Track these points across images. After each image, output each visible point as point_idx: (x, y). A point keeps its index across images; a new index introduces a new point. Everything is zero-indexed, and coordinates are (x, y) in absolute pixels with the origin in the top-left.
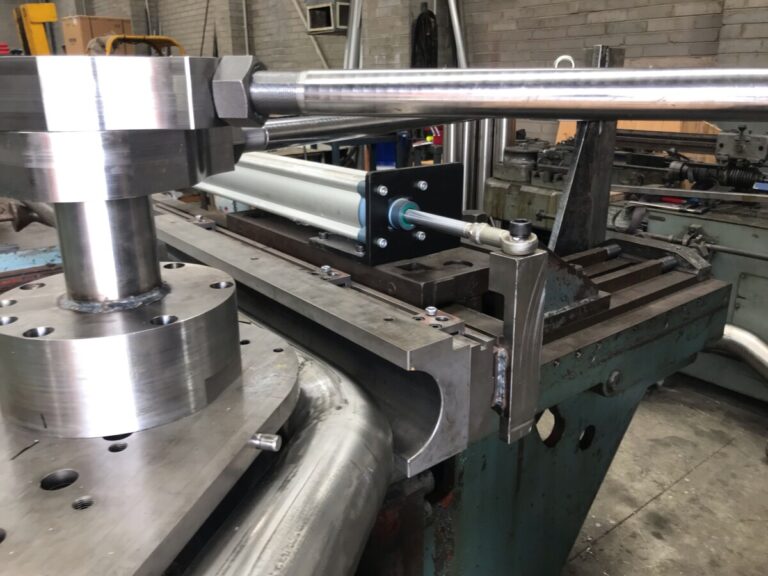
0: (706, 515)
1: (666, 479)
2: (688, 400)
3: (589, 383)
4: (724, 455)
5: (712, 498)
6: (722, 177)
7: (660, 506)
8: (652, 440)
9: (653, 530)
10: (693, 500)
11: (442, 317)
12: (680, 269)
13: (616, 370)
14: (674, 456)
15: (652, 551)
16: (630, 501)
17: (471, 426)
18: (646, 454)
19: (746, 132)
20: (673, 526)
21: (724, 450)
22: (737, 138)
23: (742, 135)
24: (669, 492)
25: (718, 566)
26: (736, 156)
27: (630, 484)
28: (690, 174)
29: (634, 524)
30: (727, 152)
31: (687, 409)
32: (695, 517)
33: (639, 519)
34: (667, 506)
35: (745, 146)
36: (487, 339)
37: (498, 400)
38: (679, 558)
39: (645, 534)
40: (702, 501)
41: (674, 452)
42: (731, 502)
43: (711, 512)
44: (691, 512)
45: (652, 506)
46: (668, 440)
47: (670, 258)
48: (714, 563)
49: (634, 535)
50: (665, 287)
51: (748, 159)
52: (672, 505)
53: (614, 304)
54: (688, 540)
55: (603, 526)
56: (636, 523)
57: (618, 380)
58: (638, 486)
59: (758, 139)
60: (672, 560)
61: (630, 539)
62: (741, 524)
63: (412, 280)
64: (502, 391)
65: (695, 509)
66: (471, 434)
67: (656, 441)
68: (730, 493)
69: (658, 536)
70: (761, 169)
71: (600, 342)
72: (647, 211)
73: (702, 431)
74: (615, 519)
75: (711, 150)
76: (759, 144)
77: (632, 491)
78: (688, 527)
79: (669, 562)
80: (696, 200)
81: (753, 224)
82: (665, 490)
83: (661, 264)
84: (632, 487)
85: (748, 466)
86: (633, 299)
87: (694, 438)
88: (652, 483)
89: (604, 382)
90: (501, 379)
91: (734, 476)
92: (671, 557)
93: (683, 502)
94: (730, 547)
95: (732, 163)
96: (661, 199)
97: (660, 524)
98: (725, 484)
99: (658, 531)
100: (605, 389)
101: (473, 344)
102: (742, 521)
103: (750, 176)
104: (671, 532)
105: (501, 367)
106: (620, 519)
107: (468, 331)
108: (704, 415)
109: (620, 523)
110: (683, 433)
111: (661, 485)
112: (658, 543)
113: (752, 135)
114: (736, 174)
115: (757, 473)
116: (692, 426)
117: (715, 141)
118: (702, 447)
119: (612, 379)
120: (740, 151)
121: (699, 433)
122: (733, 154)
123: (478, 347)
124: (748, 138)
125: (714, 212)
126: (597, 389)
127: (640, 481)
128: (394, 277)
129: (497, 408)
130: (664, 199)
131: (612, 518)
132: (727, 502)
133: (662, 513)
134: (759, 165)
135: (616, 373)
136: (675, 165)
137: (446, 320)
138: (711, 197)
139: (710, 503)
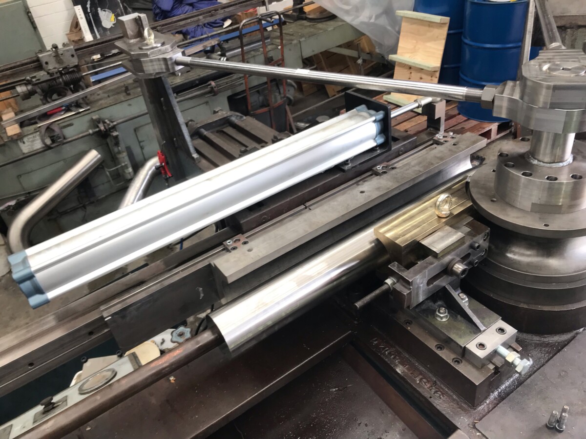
22: (54, 55)
23: (57, 51)
26: (61, 67)
28: (38, 90)
30: (53, 66)
35: (62, 58)
51: (70, 65)
59: (67, 50)
72: (58, 124)
76: (70, 53)
95: (60, 72)
96: (46, 115)
120: (61, 62)
122: (59, 66)
130: (47, 112)
134: (78, 66)
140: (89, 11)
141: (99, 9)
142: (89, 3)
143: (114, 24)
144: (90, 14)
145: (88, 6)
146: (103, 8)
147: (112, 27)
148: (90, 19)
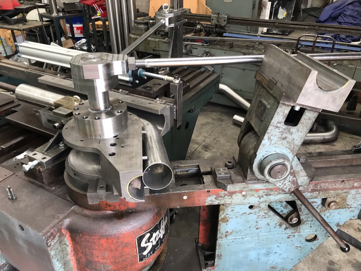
0: (218, 142)
1: (206, 135)
2: (210, 110)
3: (188, 110)
4: (222, 125)
5: (219, 137)
6: (214, 31)
7: (206, 143)
8: (201, 124)
9: (204, 149)
10: (214, 139)
11: (161, 101)
12: (206, 72)
13: (194, 105)
14: (208, 128)
15: (205, 155)
16: (197, 143)
17: (170, 124)
18: (200, 129)
19: (220, 15)
20: (210, 147)
21: (221, 123)
22: (217, 17)
23: (218, 16)
24: (207, 138)
25: (223, 155)
26: (217, 24)
27: (196, 138)
28: (204, 30)
29: (199, 149)
30: (214, 22)
31: (209, 113)
32: (215, 144)
33: (201, 147)
34: (207, 142)
35: (220, 20)
36: (172, 104)
37: (175, 118)
38: (212, 155)
39: (203, 151)
40: (217, 139)
41: (207, 127)
42: (225, 138)
43: (219, 141)
44: (214, 143)
45: (203, 143)
46: (205, 124)
47: (203, 68)
48: (221, 155)
49: (200, 152)
50: (203, 78)
51: (221, 24)
52: (209, 142)
53: (191, 87)
54: (214, 150)
55: (191, 152)
56: (200, 149)
57: (194, 108)
58: (199, 138)
59: (224, 17)
60: (211, 156)
61: (199, 153)
62: (227, 143)
63: (149, 92)
64: (175, 116)
65: (215, 142)
66: (170, 127)
67: (202, 124)
68: (224, 135)
69: (206, 151)
70: (225, 28)
71: (189, 98)
72: (191, 46)
73: (215, 119)
74: (194, 149)
75: (209, 21)
76: (224, 19)
77: (197, 140)
78: (214, 147)
79: (210, 157)
80: (207, 41)
81: (224, 49)
82: (206, 138)
83: (201, 71)
84: (197, 139)
85: (228, 127)
86: (195, 84)
87: (213, 121)
88: (203, 137)
89: (191, 109)
90: (175, 113)
91: (224, 130)
92: (210, 155)
93: (212, 140)
94: (225, 149)
95: (216, 26)
96: (195, 41)
97: (206, 148)
98: (222, 133)
99: (206, 149)
100: (191, 111)
101: (170, 106)
102: (228, 142)
103: (222, 30)
104: (209, 149)
105: (175, 110)
106: (196, 149)
107: (167, 103)
108: (215, 114)
109: (196, 150)
110: (210, 120)
111: (205, 137)
112: (206, 153)
113: (221, 16)
114: (218, 30)
115: (230, 128)
116: (212, 118)
117: (210, 17)
118: (215, 124)
119: (193, 108)
120: (218, 21)
121: (214, 120)
122: (216, 23)
123: (171, 106)
124: (221, 17)
125: (212, 45)
126: (189, 111)
127: (199, 137)
128: (143, 91)
129: (175, 120)
130: (196, 40)
131: (193, 149)
132: (223, 138)
133: (206, 145)
134: (225, 26)
135: (194, 106)
136: (198, 26)
137: (162, 101)
138: (211, 39)
139: (218, 139)
140: (274, 6)
141: (281, 7)
142: (276, 2)
143: (283, 18)
144: (274, 8)
145: (275, 4)
146: (283, 8)
147: (282, 19)
148: (273, 11)
